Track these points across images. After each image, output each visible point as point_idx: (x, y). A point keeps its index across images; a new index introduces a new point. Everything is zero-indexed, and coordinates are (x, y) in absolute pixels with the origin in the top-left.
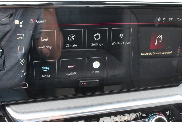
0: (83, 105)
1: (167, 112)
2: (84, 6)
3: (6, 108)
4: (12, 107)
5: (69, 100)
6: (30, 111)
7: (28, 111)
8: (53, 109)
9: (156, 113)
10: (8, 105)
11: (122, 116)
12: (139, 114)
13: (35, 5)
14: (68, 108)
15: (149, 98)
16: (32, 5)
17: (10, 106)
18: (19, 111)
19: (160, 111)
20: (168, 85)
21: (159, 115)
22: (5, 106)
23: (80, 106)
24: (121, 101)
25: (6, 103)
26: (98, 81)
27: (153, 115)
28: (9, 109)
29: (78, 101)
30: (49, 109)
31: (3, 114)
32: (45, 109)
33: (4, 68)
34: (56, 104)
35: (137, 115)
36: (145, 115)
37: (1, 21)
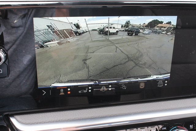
0: (96, 116)
1: (191, 126)
2: (100, 6)
3: (10, 119)
4: (17, 117)
5: (80, 110)
6: (37, 122)
7: (35, 122)
8: (62, 120)
9: (178, 127)
10: (12, 115)
11: (139, 129)
12: (159, 127)
13: (42, 5)
14: (78, 119)
15: (170, 109)
16: (39, 5)
17: (14, 116)
18: (24, 122)
19: (183, 124)
20: (192, 95)
21: (181, 128)
22: (9, 116)
23: (92, 117)
24: (139, 112)
25: (10, 113)
26: (114, 89)
27: (175, 129)
28: (13, 120)
29: (90, 112)
30: (58, 120)
31: (7, 125)
32: (53, 120)
33: (8, 75)
34: (66, 114)
35: (156, 128)
36: (165, 128)
37: (14, 23)
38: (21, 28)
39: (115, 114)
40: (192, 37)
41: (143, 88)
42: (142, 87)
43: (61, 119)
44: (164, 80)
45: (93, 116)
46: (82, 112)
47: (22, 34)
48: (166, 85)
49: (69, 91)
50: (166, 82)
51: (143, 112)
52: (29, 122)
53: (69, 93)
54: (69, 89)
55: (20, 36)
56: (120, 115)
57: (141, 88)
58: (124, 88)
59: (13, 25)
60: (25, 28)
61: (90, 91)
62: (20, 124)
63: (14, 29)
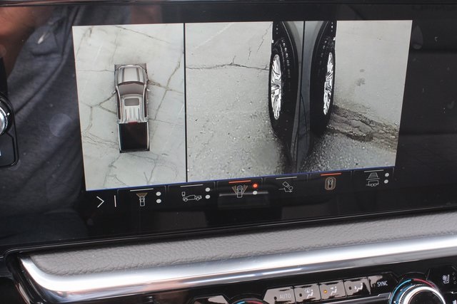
1: (444, 278)
3: (21, 263)
4: (38, 258)
6: (84, 270)
7: (80, 269)
8: (142, 264)
9: (415, 279)
10: (27, 255)
11: (323, 284)
14: (181, 262)
15: (395, 238)
17: (32, 258)
18: (55, 270)
19: (426, 274)
20: (449, 205)
21: (422, 283)
24: (322, 245)
25: (21, 250)
26: (267, 193)
27: (408, 284)
28: (28, 266)
29: (207, 245)
30: (133, 266)
31: (14, 276)
32: (121, 265)
33: (15, 160)
34: (152, 252)
35: (364, 284)
36: (384, 283)
37: (37, 44)
38: (54, 56)
39: (267, 250)
40: (448, 69)
41: (331, 188)
42: (330, 186)
43: (141, 262)
44: (381, 172)
45: (214, 255)
46: (189, 245)
47: (56, 68)
48: (386, 181)
49: (159, 197)
50: (387, 175)
51: (334, 245)
52: (67, 270)
53: (159, 201)
54: (159, 194)
55: (53, 73)
56: (278, 254)
57: (329, 189)
58: (287, 189)
59: (36, 50)
60: (63, 55)
61: (208, 197)
62: (44, 274)
63: (38, 59)
